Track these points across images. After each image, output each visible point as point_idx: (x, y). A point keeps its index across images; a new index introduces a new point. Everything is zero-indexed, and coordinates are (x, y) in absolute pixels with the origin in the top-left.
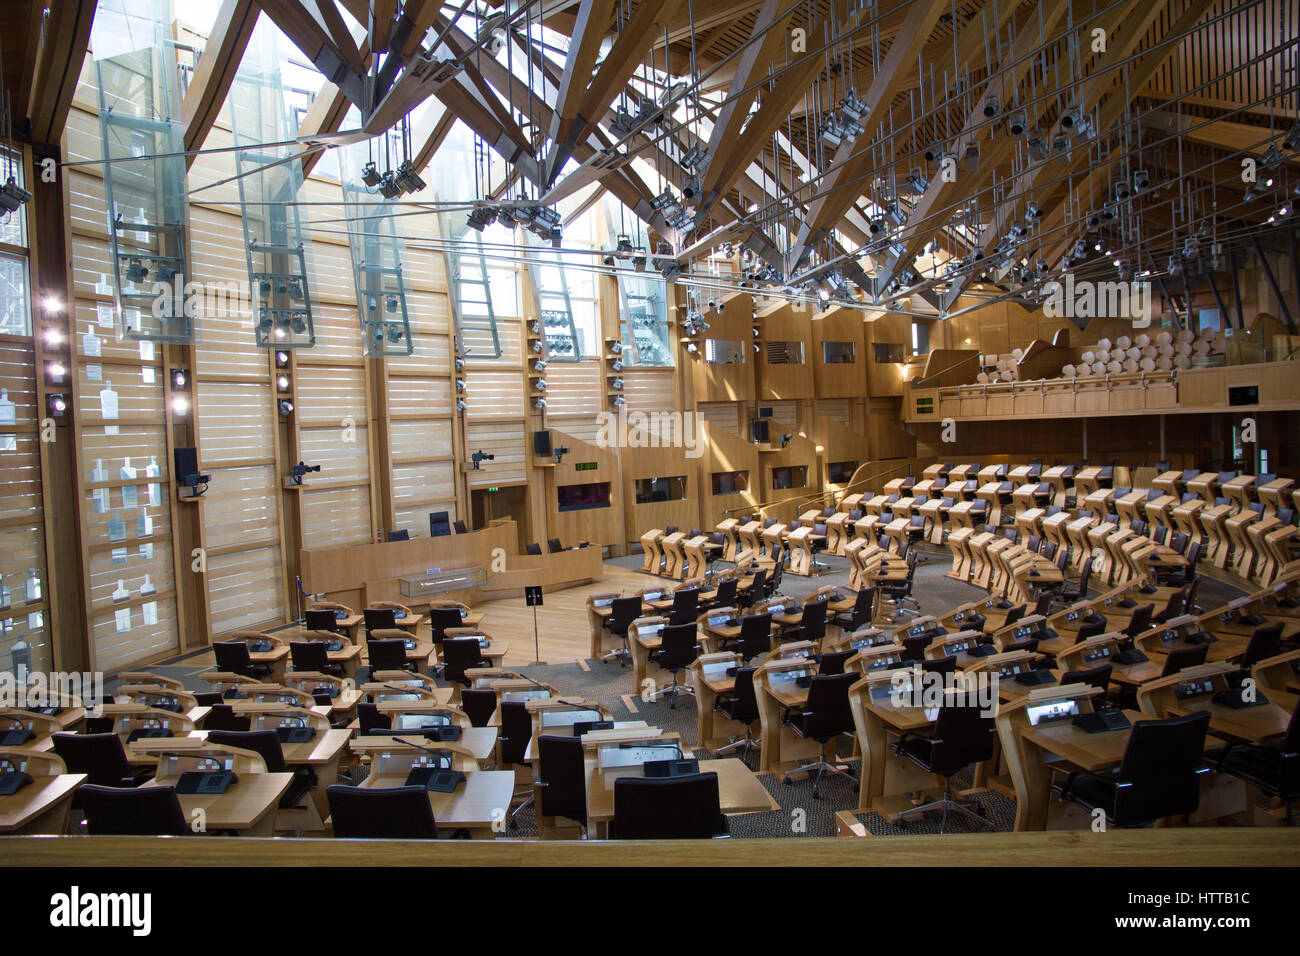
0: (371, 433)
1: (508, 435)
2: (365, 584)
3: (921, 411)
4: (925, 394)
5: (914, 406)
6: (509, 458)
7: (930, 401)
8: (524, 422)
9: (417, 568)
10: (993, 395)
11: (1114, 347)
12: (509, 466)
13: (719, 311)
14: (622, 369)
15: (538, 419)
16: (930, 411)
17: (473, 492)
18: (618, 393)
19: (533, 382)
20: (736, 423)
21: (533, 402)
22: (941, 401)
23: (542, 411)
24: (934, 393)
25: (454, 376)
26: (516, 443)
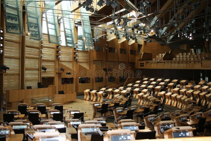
0: (21, 61)
1: (50, 64)
2: (23, 100)
3: (141, 66)
4: (142, 62)
5: (139, 65)
6: (51, 70)
7: (143, 64)
8: (54, 61)
9: (36, 96)
10: (159, 63)
11: (187, 55)
12: (51, 72)
13: (104, 38)
14: (77, 51)
15: (58, 61)
16: (143, 66)
17: (42, 78)
18: (76, 56)
19: (57, 52)
20: (101, 66)
21: (57, 57)
22: (146, 64)
23: (59, 59)
24: (144, 62)
25: (40, 48)
26: (52, 67)
